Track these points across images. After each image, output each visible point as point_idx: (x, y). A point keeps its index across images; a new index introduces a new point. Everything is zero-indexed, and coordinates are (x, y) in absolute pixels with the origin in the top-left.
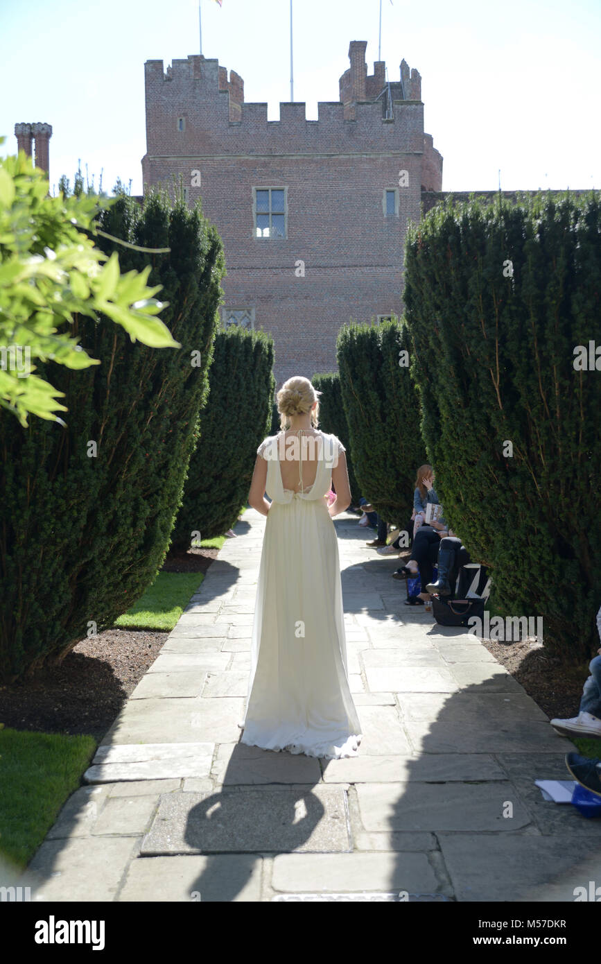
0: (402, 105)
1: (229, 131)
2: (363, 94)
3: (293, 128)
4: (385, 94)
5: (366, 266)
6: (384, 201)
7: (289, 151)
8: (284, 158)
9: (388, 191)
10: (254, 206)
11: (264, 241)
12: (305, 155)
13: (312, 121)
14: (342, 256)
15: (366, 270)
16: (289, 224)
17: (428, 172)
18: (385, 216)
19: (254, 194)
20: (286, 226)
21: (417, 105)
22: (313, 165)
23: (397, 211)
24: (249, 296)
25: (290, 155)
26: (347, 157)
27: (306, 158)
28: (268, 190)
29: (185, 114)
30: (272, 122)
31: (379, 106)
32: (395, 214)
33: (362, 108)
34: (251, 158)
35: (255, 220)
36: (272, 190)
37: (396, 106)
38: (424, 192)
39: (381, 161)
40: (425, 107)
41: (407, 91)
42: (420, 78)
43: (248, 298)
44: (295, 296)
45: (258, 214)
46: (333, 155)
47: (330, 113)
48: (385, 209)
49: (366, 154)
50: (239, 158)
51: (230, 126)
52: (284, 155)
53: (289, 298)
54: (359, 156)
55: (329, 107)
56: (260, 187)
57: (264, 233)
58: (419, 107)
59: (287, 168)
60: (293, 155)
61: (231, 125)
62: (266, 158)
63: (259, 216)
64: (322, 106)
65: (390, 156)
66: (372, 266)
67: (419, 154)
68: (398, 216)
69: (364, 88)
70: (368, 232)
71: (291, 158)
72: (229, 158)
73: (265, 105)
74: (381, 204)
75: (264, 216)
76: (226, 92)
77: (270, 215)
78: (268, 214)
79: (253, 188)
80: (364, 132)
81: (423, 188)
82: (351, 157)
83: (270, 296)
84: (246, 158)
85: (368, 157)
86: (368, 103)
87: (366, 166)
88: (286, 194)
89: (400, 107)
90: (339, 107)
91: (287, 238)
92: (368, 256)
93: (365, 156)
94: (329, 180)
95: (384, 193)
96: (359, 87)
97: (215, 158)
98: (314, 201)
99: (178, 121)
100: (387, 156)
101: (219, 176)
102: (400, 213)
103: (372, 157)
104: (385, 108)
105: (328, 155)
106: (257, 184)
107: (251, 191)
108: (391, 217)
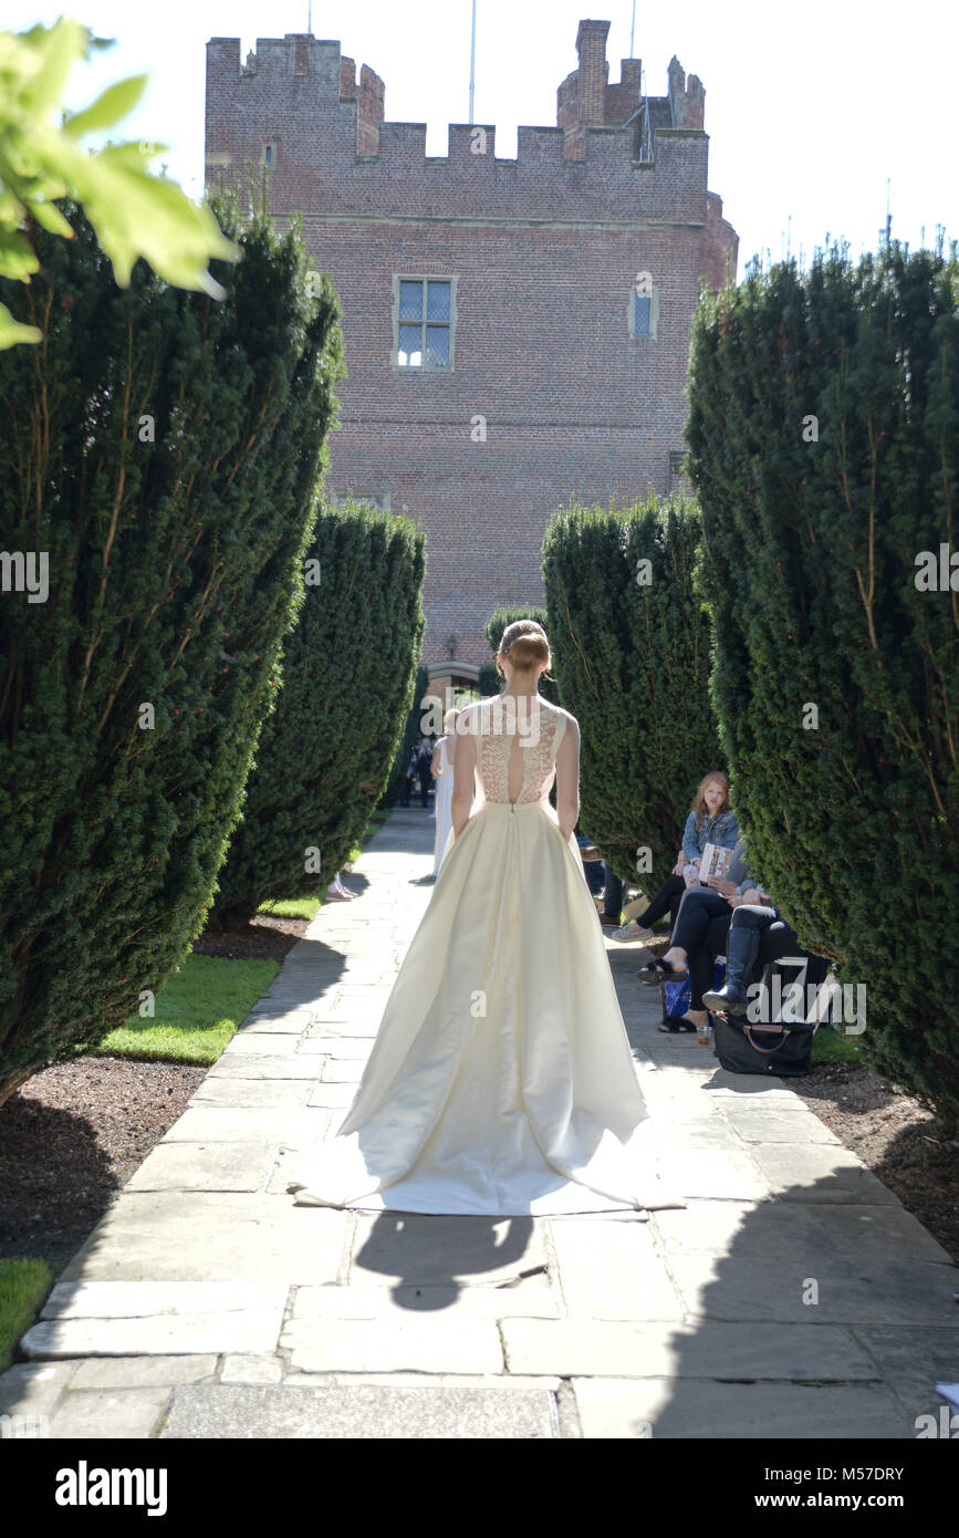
0: (669, 137)
1: (355, 172)
2: (599, 117)
3: (472, 170)
4: (640, 118)
5: (595, 425)
6: (631, 310)
7: (463, 213)
8: (453, 224)
10: (395, 309)
11: (410, 373)
12: (490, 221)
13: (507, 160)
14: (550, 405)
15: (594, 433)
16: (457, 344)
17: (711, 261)
18: (632, 337)
19: (395, 289)
20: (452, 347)
21: (696, 138)
22: (505, 239)
23: (653, 328)
24: (380, 473)
25: (462, 220)
26: (568, 227)
27: (493, 226)
28: (421, 282)
29: (277, 139)
30: (433, 159)
31: (626, 140)
32: (650, 335)
33: (597, 139)
34: (393, 223)
35: (396, 336)
36: (429, 282)
37: (659, 139)
39: (628, 236)
40: (711, 142)
41: (680, 113)
42: (703, 92)
43: (379, 476)
44: (464, 475)
45: (401, 325)
46: (541, 223)
47: (538, 147)
48: (631, 324)
49: (602, 224)
50: (370, 221)
51: (358, 163)
52: (451, 221)
53: (451, 479)
54: (590, 226)
55: (538, 135)
56: (407, 276)
57: (411, 359)
58: (699, 142)
59: (457, 243)
60: (469, 220)
61: (359, 161)
62: (421, 224)
63: (404, 328)
64: (525, 134)
65: (645, 228)
66: (604, 426)
67: (699, 227)
68: (654, 337)
69: (601, 105)
70: (599, 364)
71: (465, 225)
72: (352, 220)
73: (422, 127)
74: (625, 314)
75: (413, 328)
76: (353, 101)
77: (424, 326)
78: (420, 325)
79: (395, 277)
80: (599, 184)
82: (575, 227)
83: (418, 473)
84: (385, 221)
85: (605, 229)
86: (608, 132)
87: (601, 245)
88: (454, 290)
89: (666, 140)
90: (555, 137)
91: (453, 369)
92: (598, 407)
93: (599, 227)
94: (533, 267)
95: (632, 295)
96: (593, 104)
97: (328, 220)
98: (504, 304)
99: (264, 151)
100: (639, 228)
101: (334, 251)
102: (659, 333)
103: (612, 228)
104: (638, 143)
105: (532, 223)
106: (403, 271)
107: (390, 283)
108: (642, 339)
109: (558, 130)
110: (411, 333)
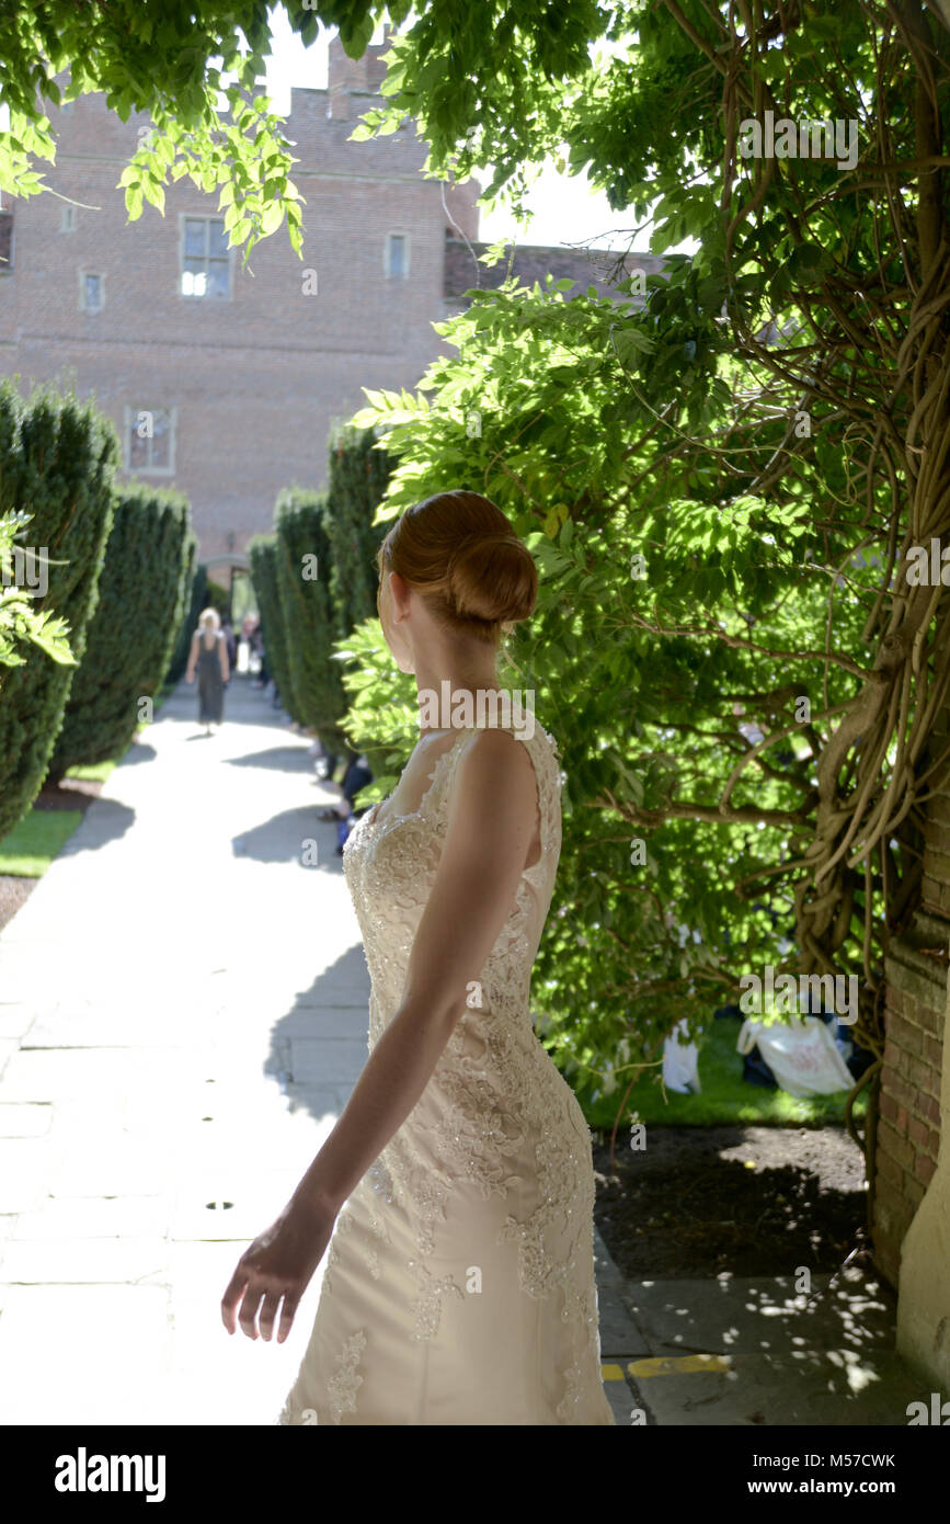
2: (362, 75)
5: (355, 352)
6: (387, 253)
9: (395, 238)
10: (181, 245)
11: (194, 301)
14: (316, 333)
15: (355, 358)
16: (235, 278)
18: (387, 275)
19: (181, 227)
20: (231, 280)
24: (167, 388)
26: (332, 178)
28: (204, 221)
32: (403, 274)
33: (358, 101)
35: (181, 266)
36: (211, 222)
38: (450, 240)
39: (384, 188)
43: (168, 392)
44: (242, 393)
45: (186, 256)
46: (308, 174)
47: (306, 107)
48: (387, 265)
49: (362, 176)
55: (307, 96)
56: (190, 215)
57: (194, 285)
63: (188, 258)
64: (298, 95)
65: (398, 182)
66: (363, 352)
68: (406, 277)
69: (364, 65)
70: (359, 298)
74: (381, 257)
75: (197, 259)
77: (206, 260)
78: (202, 259)
79: (181, 216)
81: (449, 232)
82: (338, 178)
83: (201, 390)
85: (364, 181)
86: (367, 95)
87: (360, 195)
90: (322, 97)
91: (232, 298)
92: (358, 336)
93: (359, 179)
95: (387, 239)
96: (357, 63)
98: (277, 244)
102: (412, 273)
103: (370, 180)
105: (302, 173)
106: (188, 210)
107: (176, 220)
108: (396, 278)
109: (324, 92)
110: (195, 265)
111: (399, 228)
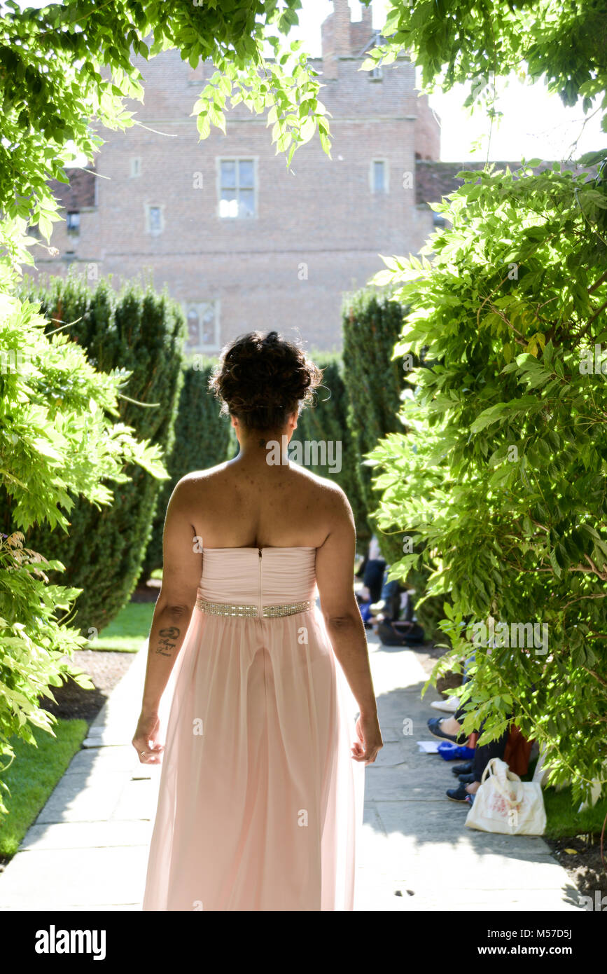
1: (189, 92)
2: (346, 47)
5: (351, 250)
6: (372, 174)
8: (254, 123)
9: (377, 163)
10: (218, 180)
11: (230, 221)
14: (321, 238)
15: (350, 255)
16: (259, 201)
17: (424, 136)
18: (372, 192)
19: (218, 167)
20: (256, 203)
23: (386, 185)
24: (213, 286)
28: (235, 161)
32: (384, 190)
33: (345, 64)
35: (219, 197)
36: (241, 161)
38: (419, 162)
39: (367, 126)
43: (213, 289)
44: (268, 286)
48: (372, 183)
49: (350, 119)
52: (253, 120)
54: (341, 122)
56: (225, 158)
57: (229, 209)
58: (411, 64)
59: (257, 135)
61: (191, 85)
62: (232, 124)
63: (224, 190)
65: (378, 121)
66: (356, 250)
67: (411, 120)
68: (387, 192)
69: (348, 38)
70: (352, 210)
71: (261, 124)
72: (188, 123)
74: (367, 178)
75: (231, 192)
77: (238, 190)
78: (233, 190)
79: (218, 159)
80: (348, 94)
81: (418, 156)
82: (333, 122)
83: (237, 286)
85: (352, 122)
86: (352, 59)
87: (350, 133)
88: (256, 166)
91: (257, 217)
92: (353, 238)
93: (348, 122)
95: (372, 166)
96: (343, 36)
97: (173, 124)
98: (289, 174)
100: (375, 121)
101: (177, 144)
102: (391, 188)
103: (356, 122)
106: (223, 154)
107: (214, 162)
108: (379, 193)
109: (319, 60)
110: (229, 192)
111: (380, 156)
